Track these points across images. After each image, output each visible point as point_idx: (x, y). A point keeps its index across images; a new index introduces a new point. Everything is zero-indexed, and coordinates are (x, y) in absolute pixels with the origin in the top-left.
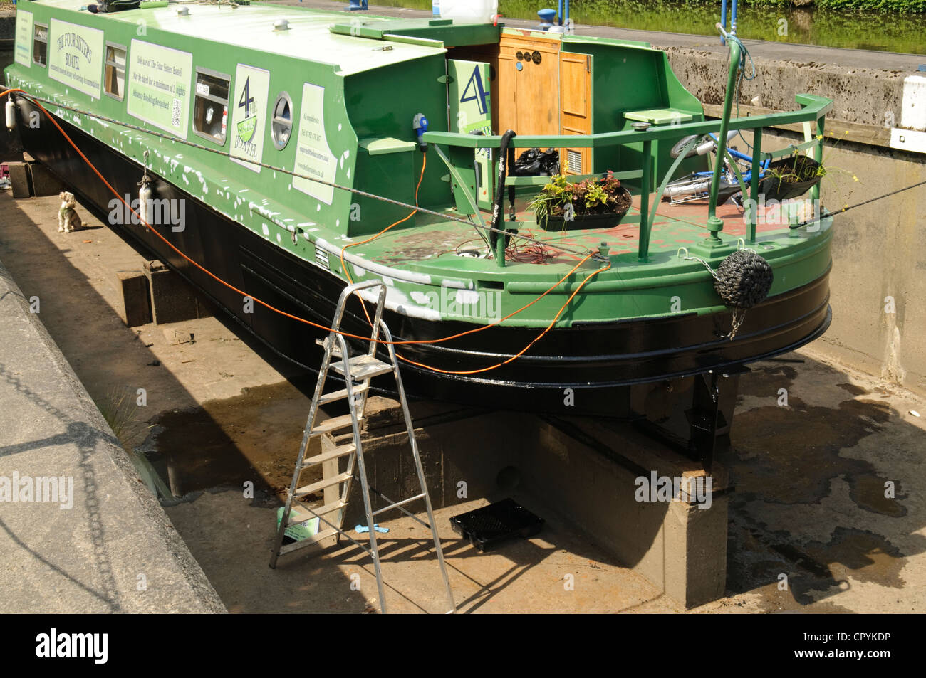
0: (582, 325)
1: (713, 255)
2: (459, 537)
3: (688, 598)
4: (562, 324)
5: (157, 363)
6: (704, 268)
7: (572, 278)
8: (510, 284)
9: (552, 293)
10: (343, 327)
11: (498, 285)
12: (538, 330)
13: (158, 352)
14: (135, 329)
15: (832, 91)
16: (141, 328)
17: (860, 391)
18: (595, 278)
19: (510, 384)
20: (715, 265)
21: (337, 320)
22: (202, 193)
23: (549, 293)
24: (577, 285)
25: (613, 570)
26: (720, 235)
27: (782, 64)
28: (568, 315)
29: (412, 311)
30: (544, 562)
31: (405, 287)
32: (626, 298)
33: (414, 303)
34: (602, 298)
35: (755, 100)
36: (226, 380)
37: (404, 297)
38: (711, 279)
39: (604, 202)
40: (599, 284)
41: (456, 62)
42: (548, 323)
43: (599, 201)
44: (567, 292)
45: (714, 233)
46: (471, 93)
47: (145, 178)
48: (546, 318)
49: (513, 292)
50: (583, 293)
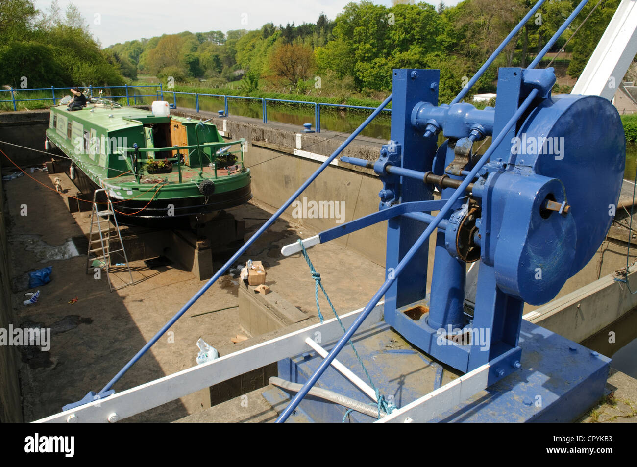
0: (160, 200)
1: (199, 181)
2: (146, 266)
3: (201, 277)
4: (155, 199)
5: (76, 223)
6: (195, 184)
7: (156, 187)
8: (140, 189)
9: (150, 191)
10: (96, 202)
11: (137, 189)
12: (148, 201)
13: (77, 220)
14: (72, 214)
15: (282, 138)
16: (74, 213)
17: (290, 227)
18: (163, 187)
19: (154, 217)
20: (198, 184)
21: (94, 200)
22: (82, 168)
23: (149, 191)
24: (158, 189)
25: (186, 272)
26: (202, 175)
27: (272, 130)
28: (156, 197)
29: (118, 197)
30: (167, 271)
31: (115, 191)
32: (172, 192)
33: (118, 195)
34: (165, 192)
35: (266, 140)
36: (96, 227)
37: (115, 194)
38: (197, 187)
39: (163, 166)
40: (164, 188)
41: (145, 128)
42: (151, 199)
43: (161, 166)
44: (155, 191)
45: (200, 175)
46: (149, 137)
47: (72, 164)
48: (150, 198)
49: (141, 191)
50: (160, 191)
